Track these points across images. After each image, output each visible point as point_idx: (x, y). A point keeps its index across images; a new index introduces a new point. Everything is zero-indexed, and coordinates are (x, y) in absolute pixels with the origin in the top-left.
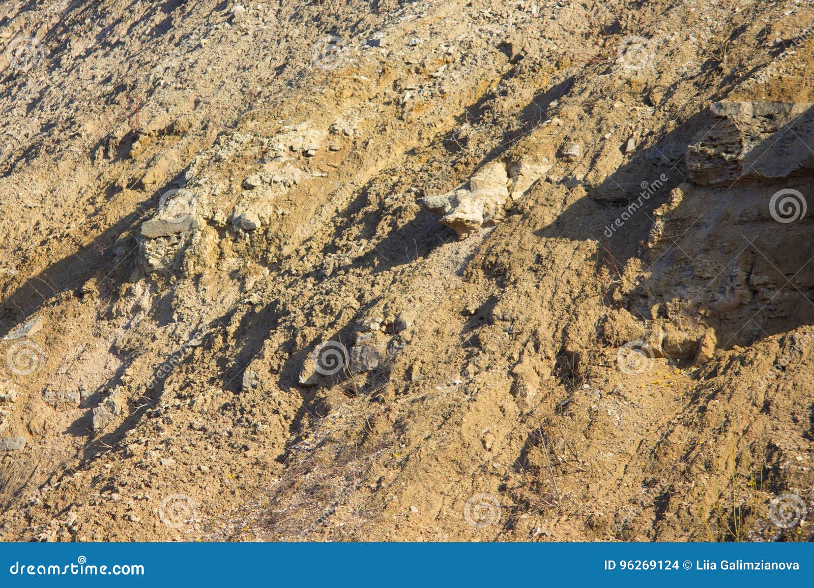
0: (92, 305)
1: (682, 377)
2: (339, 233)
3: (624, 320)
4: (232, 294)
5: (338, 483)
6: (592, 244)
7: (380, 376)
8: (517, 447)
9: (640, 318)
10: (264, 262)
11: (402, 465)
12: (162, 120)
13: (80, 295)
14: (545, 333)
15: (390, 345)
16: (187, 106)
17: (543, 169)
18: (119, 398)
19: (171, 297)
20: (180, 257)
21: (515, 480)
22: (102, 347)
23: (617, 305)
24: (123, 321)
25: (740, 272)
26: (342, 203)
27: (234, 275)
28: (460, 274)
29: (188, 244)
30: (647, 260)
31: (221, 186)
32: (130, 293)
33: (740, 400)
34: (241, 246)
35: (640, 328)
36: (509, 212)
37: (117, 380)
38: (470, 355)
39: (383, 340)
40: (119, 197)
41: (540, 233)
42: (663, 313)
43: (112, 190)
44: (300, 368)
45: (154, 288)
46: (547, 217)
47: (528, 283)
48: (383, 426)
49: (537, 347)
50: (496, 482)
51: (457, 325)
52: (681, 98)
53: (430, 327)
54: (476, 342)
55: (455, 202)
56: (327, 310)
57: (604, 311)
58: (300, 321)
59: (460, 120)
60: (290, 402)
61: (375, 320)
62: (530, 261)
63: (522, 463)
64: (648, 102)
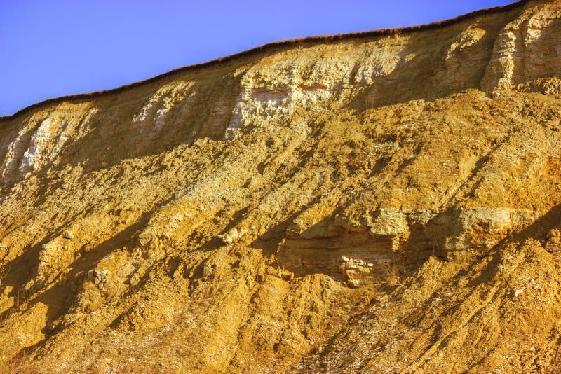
0: (125, 253)
1: (286, 283)
2: (190, 241)
3: (271, 269)
4: (163, 254)
5: (207, 302)
6: (261, 250)
7: (212, 277)
8: (250, 297)
9: (276, 269)
10: (171, 246)
11: (224, 300)
12: (127, 207)
13: (122, 250)
14: (253, 271)
15: (213, 270)
16: (133, 204)
17: (246, 231)
18: (137, 276)
19: (147, 253)
20: (149, 243)
21: (251, 305)
22: (130, 264)
23: (270, 265)
24: (134, 258)
25: (300, 260)
26: (189, 233)
27: (163, 249)
28: (228, 254)
29: (151, 240)
30: (276, 255)
31: (159, 227)
32: (136, 251)
33: (303, 290)
34: (165, 242)
35: (276, 271)
36: (239, 241)
37: (135, 271)
38: (234, 274)
39: (211, 269)
40: (120, 225)
41: (248, 247)
42: (281, 268)
43: (117, 223)
44: (189, 274)
45: (142, 250)
46: (249, 242)
47: (247, 258)
48: (215, 290)
49: (251, 274)
50: (246, 306)
51: (229, 266)
52: (279, 216)
53: (223, 267)
54: (235, 271)
55: (226, 237)
56: (194, 260)
57: (266, 266)
58: (187, 262)
59: (216, 216)
60: (187, 282)
61: (209, 264)
62: (246, 253)
63: (252, 301)
64: (270, 217)
